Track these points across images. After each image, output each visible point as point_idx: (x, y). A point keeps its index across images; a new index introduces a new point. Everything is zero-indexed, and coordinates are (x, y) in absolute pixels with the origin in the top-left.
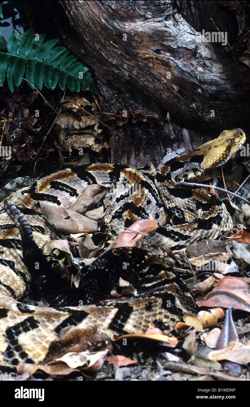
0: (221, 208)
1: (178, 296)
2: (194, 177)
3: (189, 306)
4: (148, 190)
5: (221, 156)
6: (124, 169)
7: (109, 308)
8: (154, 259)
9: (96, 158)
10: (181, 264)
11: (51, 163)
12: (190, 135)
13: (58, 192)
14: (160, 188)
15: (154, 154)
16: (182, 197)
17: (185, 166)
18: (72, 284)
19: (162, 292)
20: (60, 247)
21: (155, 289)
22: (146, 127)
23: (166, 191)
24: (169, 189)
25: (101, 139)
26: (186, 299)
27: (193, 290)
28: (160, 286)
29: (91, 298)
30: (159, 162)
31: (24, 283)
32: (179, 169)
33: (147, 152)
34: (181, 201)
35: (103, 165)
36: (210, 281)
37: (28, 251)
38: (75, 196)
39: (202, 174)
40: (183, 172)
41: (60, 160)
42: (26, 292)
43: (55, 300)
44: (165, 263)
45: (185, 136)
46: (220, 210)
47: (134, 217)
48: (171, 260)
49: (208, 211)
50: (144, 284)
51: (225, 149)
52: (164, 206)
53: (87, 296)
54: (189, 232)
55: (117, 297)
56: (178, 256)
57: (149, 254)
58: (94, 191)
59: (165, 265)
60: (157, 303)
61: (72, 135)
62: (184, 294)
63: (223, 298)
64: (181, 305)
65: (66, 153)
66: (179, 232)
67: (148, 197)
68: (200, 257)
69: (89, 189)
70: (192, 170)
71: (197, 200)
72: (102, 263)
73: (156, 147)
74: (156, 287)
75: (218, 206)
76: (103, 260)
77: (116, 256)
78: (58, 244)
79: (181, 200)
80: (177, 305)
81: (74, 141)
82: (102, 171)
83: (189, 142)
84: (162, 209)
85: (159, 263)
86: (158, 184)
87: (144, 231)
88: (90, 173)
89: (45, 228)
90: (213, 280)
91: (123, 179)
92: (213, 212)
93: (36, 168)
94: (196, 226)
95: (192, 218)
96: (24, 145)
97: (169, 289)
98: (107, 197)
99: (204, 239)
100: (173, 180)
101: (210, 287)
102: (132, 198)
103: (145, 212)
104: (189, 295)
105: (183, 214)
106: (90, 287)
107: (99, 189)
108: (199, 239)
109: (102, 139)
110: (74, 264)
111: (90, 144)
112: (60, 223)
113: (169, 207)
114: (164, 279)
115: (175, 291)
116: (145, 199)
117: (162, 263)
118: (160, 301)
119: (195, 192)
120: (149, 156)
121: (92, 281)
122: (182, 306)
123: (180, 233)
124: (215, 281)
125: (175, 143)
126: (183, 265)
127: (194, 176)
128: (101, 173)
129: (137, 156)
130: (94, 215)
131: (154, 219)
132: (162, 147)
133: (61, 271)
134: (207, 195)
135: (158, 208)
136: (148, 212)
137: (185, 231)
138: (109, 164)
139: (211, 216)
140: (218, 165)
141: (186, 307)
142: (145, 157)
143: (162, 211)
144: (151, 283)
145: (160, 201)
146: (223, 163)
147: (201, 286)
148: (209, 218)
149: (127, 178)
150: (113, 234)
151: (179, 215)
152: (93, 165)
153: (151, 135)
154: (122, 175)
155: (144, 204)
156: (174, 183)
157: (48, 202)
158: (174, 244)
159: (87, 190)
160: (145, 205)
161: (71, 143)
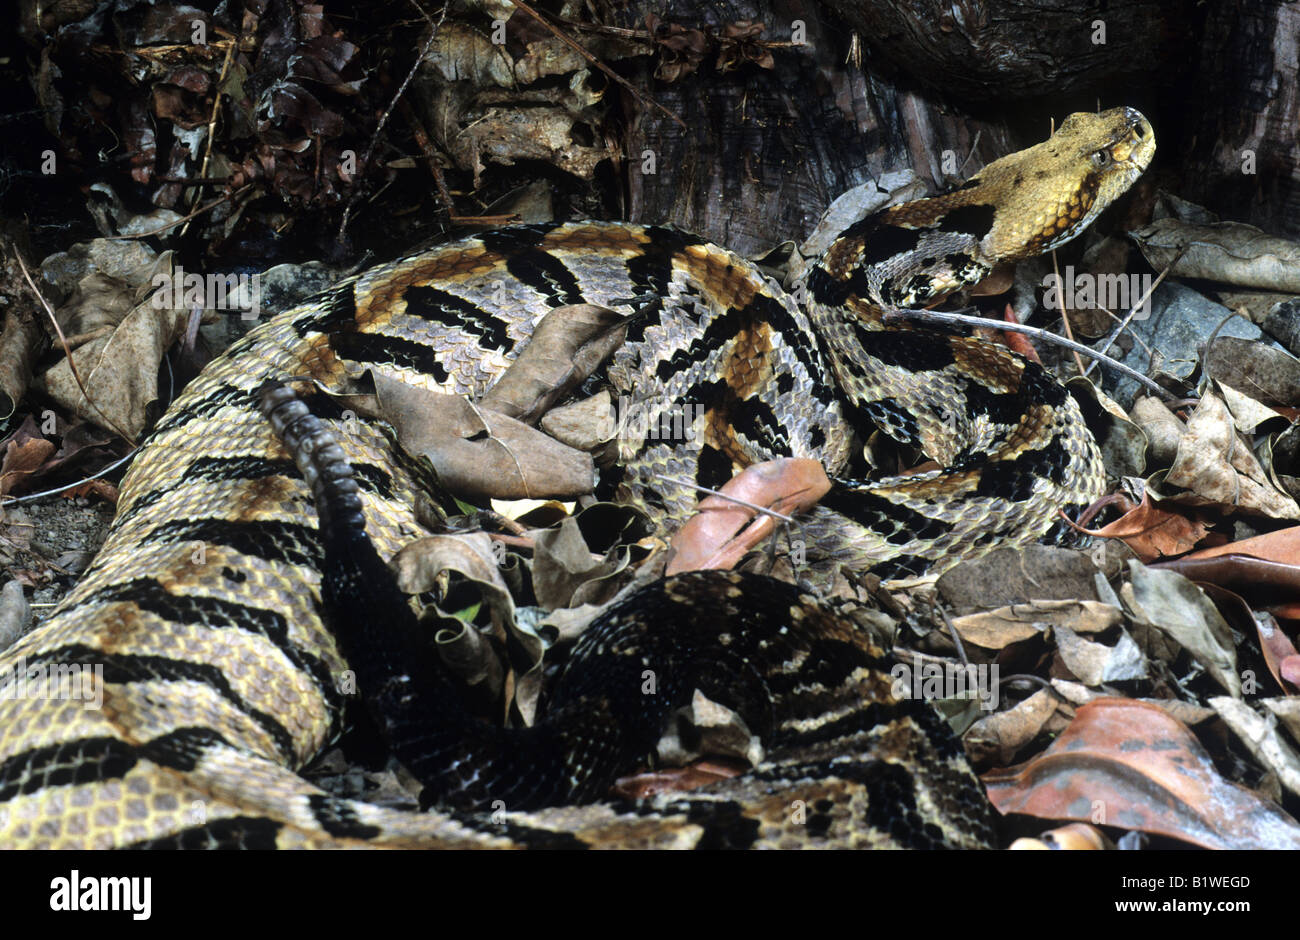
0: (1063, 416)
1: (923, 774)
2: (954, 288)
3: (966, 813)
4: (780, 334)
5: (1060, 214)
6: (687, 248)
7: (666, 825)
8: (828, 622)
9: (573, 196)
10: (920, 632)
11: (402, 212)
12: (934, 122)
13: (434, 331)
14: (828, 328)
15: (796, 189)
16: (914, 367)
17: (920, 245)
18: (508, 707)
19: (864, 758)
20: (465, 563)
21: (834, 743)
22: (768, 86)
23: (851, 338)
24: (861, 334)
25: (593, 129)
26: (954, 783)
27: (973, 740)
28: (855, 732)
29: (585, 768)
30: (812, 221)
31: (326, 702)
32: (898, 256)
33: (771, 182)
34: (909, 382)
35: (605, 229)
36: (1036, 709)
37: (344, 578)
38: (501, 349)
39: (984, 276)
40: (913, 268)
41: (440, 205)
42: (333, 735)
43: (447, 771)
44: (867, 636)
45: (913, 122)
46: (1060, 424)
47: (731, 441)
48: (885, 619)
49: (1015, 426)
50: (789, 718)
51: (1077, 187)
52: (840, 394)
53: (570, 761)
54: (946, 507)
55: (682, 763)
56: (904, 600)
57: (805, 602)
58: (576, 331)
59: (869, 645)
60: (850, 807)
61: (484, 108)
62: (945, 766)
63: (1094, 782)
64: (936, 811)
65: (460, 176)
66: (907, 505)
67: (783, 361)
68: (995, 612)
69: (560, 324)
70: (947, 262)
71: (970, 380)
72: (626, 632)
73: (803, 164)
74: (837, 736)
75: (1054, 407)
76: (631, 620)
77: (681, 604)
78: (454, 550)
79: (910, 375)
80: (922, 810)
81: (492, 133)
82: (603, 253)
83: (927, 147)
84: (833, 408)
85: (845, 639)
86: (819, 311)
87: (778, 503)
88: (558, 261)
89: (390, 473)
90: (1047, 705)
91: (683, 287)
92: (1035, 429)
93: (346, 231)
94: (972, 483)
95: (948, 447)
96: (307, 144)
97: (891, 743)
98: (622, 357)
99: (1001, 534)
100: (876, 297)
101: (1036, 731)
102: (720, 366)
103: (772, 421)
104: (962, 766)
105: (912, 429)
106: (582, 725)
107: (595, 322)
108: (982, 534)
109: (597, 127)
110: (517, 629)
111: (554, 146)
112: (453, 457)
113: (862, 401)
114: (866, 703)
115: (911, 753)
116: (769, 368)
117: (857, 637)
118: (859, 794)
119: (962, 349)
120: (776, 195)
121: (587, 703)
122: (939, 815)
123: (912, 510)
124: (1057, 711)
125: (875, 150)
126: (926, 638)
127: (954, 283)
128: (596, 261)
129: (733, 194)
130: (576, 426)
131: (807, 449)
132: (826, 165)
133: (468, 659)
134: (1010, 363)
135: (820, 406)
136: (784, 423)
137: (930, 502)
138: (629, 227)
139: (1028, 448)
140: (1047, 247)
141: (954, 816)
142: (761, 199)
143: (834, 418)
144: (816, 716)
145: (824, 378)
146: (1068, 239)
147: (1000, 728)
148: (1019, 453)
149: (699, 283)
150: (650, 504)
151: (897, 432)
152: (568, 227)
153: (787, 118)
154: (680, 271)
155: (769, 390)
156: (880, 312)
157: (397, 367)
158: (889, 551)
159: (549, 327)
160: (773, 393)
161: (482, 139)
